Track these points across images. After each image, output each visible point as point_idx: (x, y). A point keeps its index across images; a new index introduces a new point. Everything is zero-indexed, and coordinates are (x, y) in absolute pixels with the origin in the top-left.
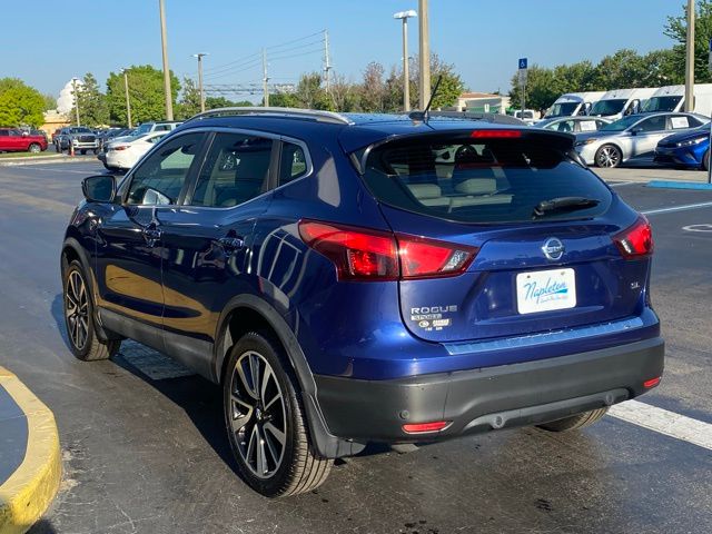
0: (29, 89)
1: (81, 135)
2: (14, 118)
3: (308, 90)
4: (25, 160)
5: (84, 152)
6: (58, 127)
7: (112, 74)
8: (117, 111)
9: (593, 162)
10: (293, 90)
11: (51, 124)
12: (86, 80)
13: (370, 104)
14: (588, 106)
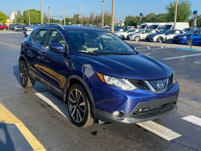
0: (3, 13)
1: (17, 26)
3: (75, 18)
4: (2, 32)
5: (18, 30)
6: (10, 23)
7: (25, 11)
8: (26, 20)
9: (156, 41)
10: (72, 17)
11: (8, 23)
12: (18, 12)
13: (91, 22)
14: (149, 26)
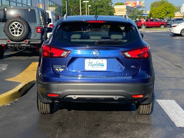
2: (163, 15)
